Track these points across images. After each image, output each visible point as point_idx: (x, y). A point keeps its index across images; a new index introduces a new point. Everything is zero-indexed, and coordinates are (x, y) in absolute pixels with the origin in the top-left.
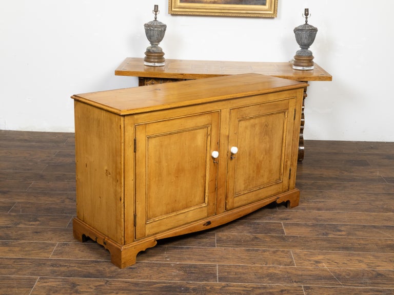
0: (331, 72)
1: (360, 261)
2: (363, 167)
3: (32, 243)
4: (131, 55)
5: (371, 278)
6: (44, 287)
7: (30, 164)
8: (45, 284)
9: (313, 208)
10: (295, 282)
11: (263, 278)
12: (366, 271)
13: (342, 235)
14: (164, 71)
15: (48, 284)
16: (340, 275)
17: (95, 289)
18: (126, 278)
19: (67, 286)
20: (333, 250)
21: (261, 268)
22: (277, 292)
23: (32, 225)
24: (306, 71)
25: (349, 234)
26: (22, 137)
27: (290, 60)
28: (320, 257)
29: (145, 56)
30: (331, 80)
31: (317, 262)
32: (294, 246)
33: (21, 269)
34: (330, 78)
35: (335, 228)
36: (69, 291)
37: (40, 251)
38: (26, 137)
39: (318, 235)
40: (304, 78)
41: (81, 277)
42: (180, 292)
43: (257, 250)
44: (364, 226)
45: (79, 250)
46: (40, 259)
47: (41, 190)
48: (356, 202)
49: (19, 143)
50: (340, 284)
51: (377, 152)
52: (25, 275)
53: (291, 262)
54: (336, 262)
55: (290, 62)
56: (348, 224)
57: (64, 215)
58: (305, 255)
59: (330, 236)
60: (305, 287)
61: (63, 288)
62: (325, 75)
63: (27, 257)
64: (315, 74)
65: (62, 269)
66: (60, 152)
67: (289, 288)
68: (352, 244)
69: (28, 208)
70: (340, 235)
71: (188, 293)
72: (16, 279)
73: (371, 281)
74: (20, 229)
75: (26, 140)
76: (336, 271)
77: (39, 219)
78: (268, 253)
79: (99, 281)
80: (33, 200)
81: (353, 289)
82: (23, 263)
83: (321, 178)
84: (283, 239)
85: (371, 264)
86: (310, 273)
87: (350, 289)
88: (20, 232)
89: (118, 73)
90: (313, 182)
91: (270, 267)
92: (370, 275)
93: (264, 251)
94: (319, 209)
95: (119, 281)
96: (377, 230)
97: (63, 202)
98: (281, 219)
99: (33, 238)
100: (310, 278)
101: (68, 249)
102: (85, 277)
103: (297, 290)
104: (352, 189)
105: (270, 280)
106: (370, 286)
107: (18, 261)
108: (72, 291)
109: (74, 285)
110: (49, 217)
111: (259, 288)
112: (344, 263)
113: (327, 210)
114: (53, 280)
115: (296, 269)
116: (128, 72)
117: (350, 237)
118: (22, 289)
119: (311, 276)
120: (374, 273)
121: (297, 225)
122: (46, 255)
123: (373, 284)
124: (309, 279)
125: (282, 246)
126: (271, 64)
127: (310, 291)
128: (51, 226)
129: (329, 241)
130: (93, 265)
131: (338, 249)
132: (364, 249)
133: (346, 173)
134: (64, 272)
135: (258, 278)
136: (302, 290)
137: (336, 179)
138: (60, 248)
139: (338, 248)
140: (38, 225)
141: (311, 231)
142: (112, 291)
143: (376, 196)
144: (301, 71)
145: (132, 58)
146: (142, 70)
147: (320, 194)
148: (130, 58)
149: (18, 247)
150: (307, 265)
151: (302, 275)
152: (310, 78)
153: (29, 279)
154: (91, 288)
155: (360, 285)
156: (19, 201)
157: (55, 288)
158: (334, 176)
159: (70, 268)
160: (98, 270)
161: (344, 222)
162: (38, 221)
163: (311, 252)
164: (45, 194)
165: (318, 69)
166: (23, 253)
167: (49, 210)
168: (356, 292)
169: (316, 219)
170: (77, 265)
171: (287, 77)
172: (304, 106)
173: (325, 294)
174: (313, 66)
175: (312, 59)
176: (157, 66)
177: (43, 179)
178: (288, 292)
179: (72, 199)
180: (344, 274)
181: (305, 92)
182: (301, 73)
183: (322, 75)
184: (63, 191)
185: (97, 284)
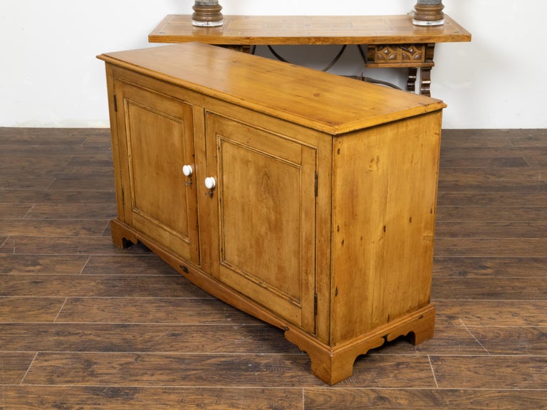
0: (469, 29)
1: (515, 315)
3: (28, 299)
4: (174, 11)
5: (530, 341)
7: (31, 177)
8: (45, 364)
9: (445, 234)
10: (417, 350)
12: (524, 329)
13: (487, 274)
14: (222, 33)
15: (50, 362)
16: (485, 337)
17: (120, 369)
18: (166, 351)
19: (78, 365)
20: (474, 298)
22: (391, 366)
23: (29, 271)
24: (431, 28)
25: (497, 273)
27: (409, 11)
28: (455, 310)
29: (193, 11)
30: (470, 41)
31: (451, 317)
33: (10, 341)
34: (468, 38)
35: (477, 264)
36: (80, 374)
37: (41, 311)
38: (26, 137)
39: (451, 275)
40: (430, 38)
41: (100, 350)
42: (247, 370)
44: (520, 260)
45: (98, 309)
47: (45, 216)
48: (508, 222)
50: (484, 352)
51: (538, 145)
52: (17, 349)
54: (478, 317)
55: (408, 14)
56: (496, 256)
57: (78, 254)
59: (470, 276)
60: (432, 358)
61: (72, 368)
62: (460, 34)
63: (20, 321)
64: (446, 32)
65: (73, 339)
66: (74, 158)
67: (408, 360)
68: (501, 287)
69: (26, 244)
70: (484, 274)
71: (258, 371)
72: (3, 357)
73: (531, 346)
74: (12, 278)
76: (480, 331)
77: (41, 262)
79: (126, 357)
80: (32, 232)
81: (505, 359)
82: (14, 331)
83: (456, 187)
85: (532, 319)
86: (440, 335)
87: (499, 358)
88: (11, 283)
89: (153, 39)
90: (444, 193)
92: (530, 335)
94: (453, 235)
95: (154, 356)
96: (539, 265)
97: (77, 234)
99: (30, 292)
101: (82, 307)
102: (106, 350)
103: (420, 363)
104: (501, 201)
106: (530, 353)
107: (8, 328)
108: (85, 374)
109: (89, 363)
110: (55, 258)
112: (490, 318)
113: (465, 235)
114: (57, 356)
116: (168, 37)
117: (499, 277)
118: (13, 373)
119: (440, 340)
120: (536, 332)
122: (49, 317)
123: (535, 349)
124: (439, 345)
126: (380, 19)
127: (440, 363)
128: (58, 272)
129: (468, 284)
130: (118, 331)
131: (481, 296)
132: (518, 295)
133: (492, 178)
134: (74, 344)
136: (428, 363)
137: (478, 187)
138: (69, 307)
139: (482, 294)
140: (39, 271)
141: (441, 269)
142: (144, 371)
143: (537, 212)
144: (425, 28)
145: (176, 15)
146: (189, 34)
147: (455, 212)
148: (172, 15)
149: (9, 306)
152: (439, 38)
153: (23, 355)
154: (115, 368)
155: (515, 352)
156: (12, 235)
157: (61, 370)
158: (475, 183)
159: (84, 337)
160: (125, 339)
161: (490, 253)
162: (39, 264)
163: (441, 302)
164: (50, 223)
165: (451, 24)
166: (14, 315)
167: (55, 247)
168: (509, 364)
169: (448, 250)
170: (93, 332)
171: (404, 38)
172: (429, 80)
173: (463, 367)
174: (442, 19)
175: (442, 9)
176: (211, 27)
177: (49, 199)
178: (407, 365)
179: (89, 230)
180: (491, 335)
181: (432, 59)
182: (425, 31)
183: (456, 34)
184: (77, 217)
185: (124, 360)
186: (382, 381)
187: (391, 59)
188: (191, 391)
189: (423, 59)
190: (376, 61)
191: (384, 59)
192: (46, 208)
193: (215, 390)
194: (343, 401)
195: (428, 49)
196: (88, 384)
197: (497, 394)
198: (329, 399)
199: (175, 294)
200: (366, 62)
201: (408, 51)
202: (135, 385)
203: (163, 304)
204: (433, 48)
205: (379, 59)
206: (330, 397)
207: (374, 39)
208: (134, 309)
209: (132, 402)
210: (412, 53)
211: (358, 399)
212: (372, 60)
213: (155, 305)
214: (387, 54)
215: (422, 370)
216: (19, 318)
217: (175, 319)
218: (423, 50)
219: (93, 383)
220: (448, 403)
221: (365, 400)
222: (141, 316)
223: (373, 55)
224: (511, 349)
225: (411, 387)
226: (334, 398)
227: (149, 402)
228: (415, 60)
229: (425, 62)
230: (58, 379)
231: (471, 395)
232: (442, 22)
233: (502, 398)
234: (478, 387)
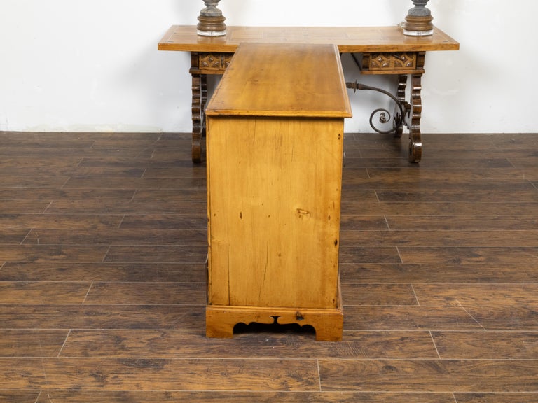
0: (457, 38)
1: (506, 296)
2: (502, 169)
3: (56, 284)
5: (522, 319)
6: (78, 343)
7: (46, 176)
8: (79, 339)
9: (438, 227)
10: (420, 326)
11: (376, 322)
12: (516, 308)
13: (480, 262)
14: (226, 42)
15: (83, 338)
16: (481, 315)
17: (148, 344)
19: (109, 341)
20: (469, 282)
21: (373, 309)
22: (396, 340)
23: (54, 260)
24: (421, 38)
25: (489, 260)
26: (30, 140)
27: (399, 22)
28: (452, 292)
29: (198, 22)
30: (458, 49)
31: (448, 299)
32: (415, 278)
33: (44, 320)
34: (456, 47)
35: (470, 253)
36: (112, 348)
37: (69, 294)
38: (37, 140)
39: (446, 262)
40: (421, 47)
41: (127, 328)
42: (265, 344)
43: (365, 286)
44: (509, 249)
45: (122, 292)
46: (69, 306)
47: (64, 211)
48: (496, 217)
49: (29, 149)
50: (481, 328)
51: (521, 148)
52: (51, 327)
53: (413, 300)
54: (473, 299)
55: (399, 25)
56: (486, 246)
58: (431, 289)
59: (464, 263)
60: (433, 333)
61: (105, 343)
62: (449, 43)
63: (51, 303)
64: (435, 42)
65: (101, 318)
66: (85, 159)
67: (412, 335)
68: (493, 272)
69: (48, 236)
70: (477, 262)
71: (275, 345)
72: (39, 334)
73: (522, 323)
74: (40, 265)
75: (37, 145)
76: (475, 310)
77: (65, 251)
78: (380, 289)
79: (153, 333)
80: (53, 226)
81: (500, 334)
82: (47, 311)
83: (446, 185)
84: (400, 269)
85: (524, 300)
86: (439, 313)
87: (494, 333)
88: (39, 270)
89: (162, 47)
90: (435, 190)
91: (384, 308)
92: (521, 314)
93: (375, 286)
94: (446, 227)
95: (179, 332)
96: (527, 254)
97: (95, 227)
98: (396, 242)
99: (58, 277)
100: (440, 320)
101: (107, 291)
102: (133, 328)
103: (422, 337)
104: (489, 198)
105: (386, 324)
106: (522, 328)
107: (41, 308)
108: (116, 348)
109: (119, 339)
110: (77, 249)
111: (371, 336)
112: (484, 299)
113: (457, 228)
114: (90, 333)
115: (420, 309)
116: (177, 45)
117: (490, 264)
118: (50, 347)
119: (440, 317)
120: (526, 311)
121: (418, 249)
122: (77, 299)
123: (526, 326)
124: (440, 323)
125: (400, 278)
126: (372, 30)
127: (441, 337)
128: (81, 261)
130: (143, 311)
131: (474, 281)
132: (510, 279)
133: (480, 178)
134: (104, 322)
135: (369, 323)
136: (430, 337)
137: (467, 185)
138: (96, 290)
139: (475, 279)
140: (63, 259)
141: (436, 257)
142: (171, 345)
143: (523, 208)
144: (415, 38)
145: (180, 26)
146: (195, 42)
147: (447, 207)
148: (176, 26)
149: (39, 290)
150: (435, 304)
151: (428, 317)
152: (430, 46)
153: (57, 332)
154: (143, 343)
155: (508, 328)
156: (35, 227)
157: (94, 344)
158: (463, 182)
159: (112, 317)
160: (150, 318)
161: (482, 243)
162: (63, 254)
163: (439, 285)
164: (69, 217)
165: (439, 34)
166: (45, 298)
167: (76, 239)
168: (504, 338)
169: (443, 241)
170: (121, 312)
171: (397, 47)
172: (420, 86)
173: (462, 341)
174: (431, 29)
175: (431, 20)
176: (216, 36)
177: (65, 196)
178: (411, 339)
179: (106, 223)
180: (486, 313)
181: (423, 66)
182: (416, 41)
183: (445, 43)
184: (94, 212)
185: (151, 336)
186: (390, 353)
187: (385, 66)
188: (215, 362)
189: (414, 67)
190: (370, 69)
191: (378, 67)
192: (64, 204)
193: (238, 361)
194: (355, 370)
195: (418, 57)
196: (120, 357)
197: (494, 364)
198: (341, 368)
199: (193, 279)
200: (361, 70)
201: (400, 59)
202: (163, 357)
203: (182, 288)
204: (423, 56)
205: (373, 66)
206: (343, 367)
207: (369, 47)
208: (155, 292)
209: (162, 371)
210: (404, 61)
211: (368, 368)
212: (366, 67)
213: (174, 289)
214: (380, 62)
215: (425, 344)
216: (49, 300)
217: (195, 300)
218: (414, 58)
219: (124, 356)
220: (450, 371)
221: (375, 369)
222: (163, 298)
223: (368, 63)
224: (505, 325)
225: (415, 357)
226: (347, 367)
227: (177, 372)
228: (406, 67)
229: (416, 69)
230: (92, 352)
231: (471, 364)
232: (431, 33)
233: (498, 367)
234: (477, 357)
